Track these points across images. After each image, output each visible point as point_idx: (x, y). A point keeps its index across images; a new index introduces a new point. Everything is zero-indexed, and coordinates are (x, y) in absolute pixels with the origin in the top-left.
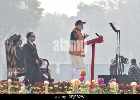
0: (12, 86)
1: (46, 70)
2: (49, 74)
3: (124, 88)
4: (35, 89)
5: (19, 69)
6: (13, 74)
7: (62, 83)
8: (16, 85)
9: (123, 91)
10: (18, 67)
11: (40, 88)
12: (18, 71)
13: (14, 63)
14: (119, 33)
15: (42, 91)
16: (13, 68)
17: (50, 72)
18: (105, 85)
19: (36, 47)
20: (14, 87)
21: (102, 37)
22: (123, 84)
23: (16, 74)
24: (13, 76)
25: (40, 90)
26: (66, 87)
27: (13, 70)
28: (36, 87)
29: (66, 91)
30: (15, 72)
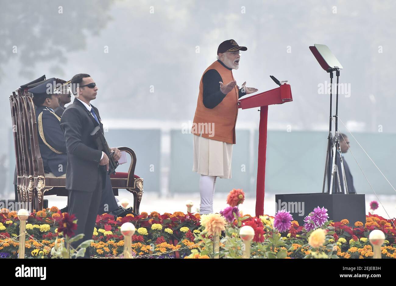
0: (30, 226)
1: (128, 179)
2: (138, 190)
3: (349, 233)
4: (97, 234)
5: (50, 176)
6: (35, 191)
7: (174, 219)
8: (41, 221)
9: (348, 241)
10: (47, 171)
11: (110, 233)
12: (49, 182)
13: (35, 161)
14: (338, 74)
15: (117, 241)
16: (32, 174)
17: (140, 185)
18: (297, 223)
19: (99, 118)
20: (35, 229)
21: (289, 86)
22: (345, 221)
23: (42, 190)
24: (33, 196)
25: (110, 237)
26: (184, 229)
27: (33, 179)
28: (100, 230)
29: (184, 241)
30: (40, 185)
